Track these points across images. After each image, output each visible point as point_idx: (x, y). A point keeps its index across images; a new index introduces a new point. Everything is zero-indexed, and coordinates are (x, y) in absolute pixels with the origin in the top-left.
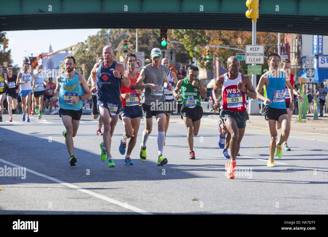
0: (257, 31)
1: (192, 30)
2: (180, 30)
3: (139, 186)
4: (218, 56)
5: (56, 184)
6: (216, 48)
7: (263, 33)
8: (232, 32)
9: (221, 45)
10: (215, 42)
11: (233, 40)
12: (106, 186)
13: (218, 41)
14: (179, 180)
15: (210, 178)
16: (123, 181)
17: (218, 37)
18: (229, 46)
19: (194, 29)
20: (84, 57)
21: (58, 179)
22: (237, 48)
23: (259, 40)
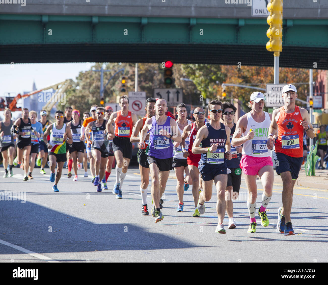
0: (280, 66)
1: (206, 65)
2: (191, 65)
3: (124, 257)
4: (237, 97)
5: (22, 254)
6: (234, 88)
7: (291, 69)
8: (254, 67)
9: (240, 83)
10: (233, 80)
11: (255, 77)
12: (83, 257)
13: (236, 78)
14: (173, 250)
15: (212, 248)
16: (105, 251)
17: (236, 74)
18: (250, 84)
19: (208, 63)
20: (75, 97)
21: (26, 248)
22: (259, 87)
23: (287, 77)
